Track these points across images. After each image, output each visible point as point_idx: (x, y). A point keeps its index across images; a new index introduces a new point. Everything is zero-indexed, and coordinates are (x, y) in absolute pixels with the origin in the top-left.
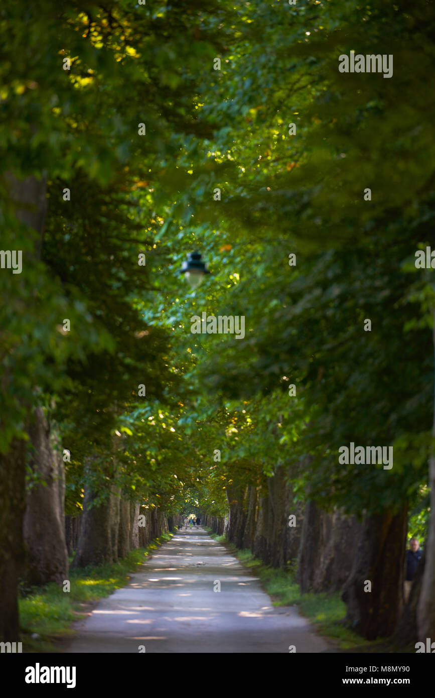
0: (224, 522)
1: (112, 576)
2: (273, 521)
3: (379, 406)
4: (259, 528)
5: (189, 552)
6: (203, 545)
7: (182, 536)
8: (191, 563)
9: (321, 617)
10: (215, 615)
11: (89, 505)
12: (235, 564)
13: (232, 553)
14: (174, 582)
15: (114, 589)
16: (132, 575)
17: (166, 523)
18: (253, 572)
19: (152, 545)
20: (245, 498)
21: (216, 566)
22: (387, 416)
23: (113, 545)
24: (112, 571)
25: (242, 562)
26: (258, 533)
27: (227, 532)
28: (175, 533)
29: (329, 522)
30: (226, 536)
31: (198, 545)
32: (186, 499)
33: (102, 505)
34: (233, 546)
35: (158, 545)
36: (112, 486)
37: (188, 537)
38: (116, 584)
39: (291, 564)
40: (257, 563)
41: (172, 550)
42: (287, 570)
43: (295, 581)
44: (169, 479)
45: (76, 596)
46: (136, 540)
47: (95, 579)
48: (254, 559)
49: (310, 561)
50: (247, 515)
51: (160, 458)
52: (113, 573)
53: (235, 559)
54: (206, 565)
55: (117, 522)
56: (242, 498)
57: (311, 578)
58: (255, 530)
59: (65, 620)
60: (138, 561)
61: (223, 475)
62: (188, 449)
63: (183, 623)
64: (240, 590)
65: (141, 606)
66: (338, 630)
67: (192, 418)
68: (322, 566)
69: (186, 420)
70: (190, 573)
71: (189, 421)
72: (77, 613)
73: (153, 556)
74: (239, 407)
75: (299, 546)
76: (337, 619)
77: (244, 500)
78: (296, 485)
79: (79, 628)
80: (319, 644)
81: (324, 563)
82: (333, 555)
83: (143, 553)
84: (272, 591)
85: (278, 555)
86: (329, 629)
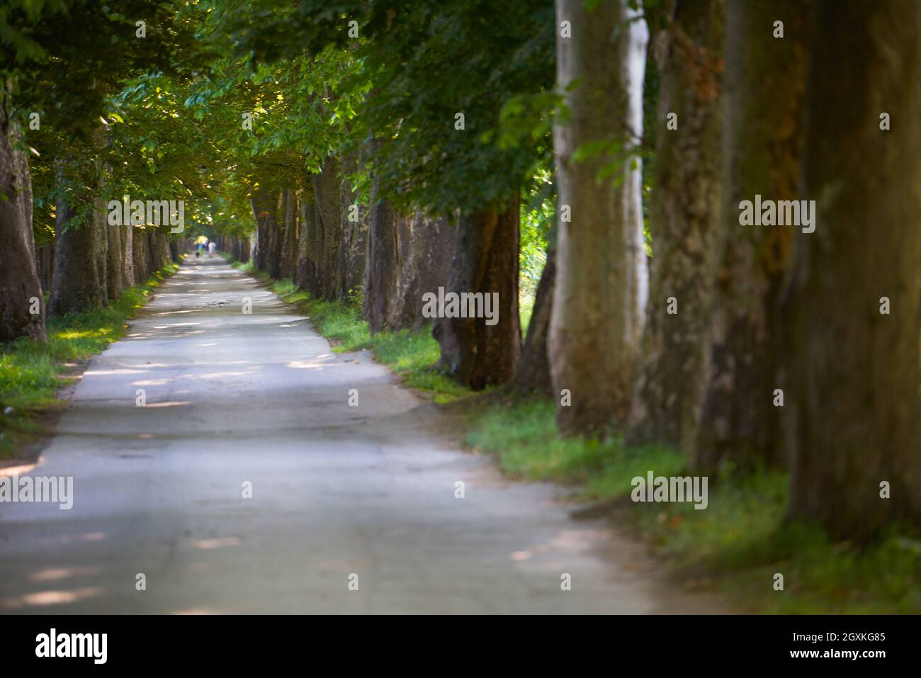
0: (250, 244)
1: (100, 326)
2: (323, 235)
3: (475, 60)
4: (303, 248)
5: (204, 287)
6: (222, 278)
7: (192, 267)
8: (210, 302)
9: (405, 362)
10: (260, 367)
11: (64, 227)
12: (272, 300)
13: (266, 285)
14: (190, 329)
15: (108, 343)
16: (131, 323)
17: (168, 251)
18: (299, 309)
19: (151, 281)
20: (279, 207)
22: (486, 73)
23: (101, 282)
24: (103, 318)
25: (282, 296)
26: (301, 256)
27: (255, 257)
28: (181, 263)
29: (405, 231)
30: (254, 264)
31: (216, 278)
32: (194, 214)
33: (82, 226)
34: (266, 276)
35: (160, 281)
36: (95, 199)
37: (200, 268)
38: (109, 335)
39: (353, 294)
40: (303, 296)
41: (180, 287)
42: (348, 303)
43: (360, 318)
44: (172, 186)
45: (61, 354)
46: (130, 274)
47: (78, 330)
48: (298, 292)
49: (381, 287)
50: (284, 230)
51: (160, 155)
52: (104, 321)
53: (270, 293)
54: (232, 304)
55: (105, 249)
56: (275, 207)
57: (384, 311)
58: (296, 250)
59: (46, 386)
60: (136, 303)
61: (246, 177)
62: (199, 140)
63: (211, 382)
64: (283, 334)
65: (149, 363)
66: (430, 379)
67: (204, 96)
68: (398, 293)
69: (195, 99)
70: (211, 316)
71: (199, 101)
72: (61, 376)
73: (155, 295)
74: (269, 77)
75: (364, 268)
76: (428, 363)
77: (278, 210)
78: (355, 182)
79: (68, 397)
80: (405, 400)
81: (402, 288)
82: (413, 277)
83: (141, 293)
84: (330, 333)
85: (333, 284)
86: (418, 378)
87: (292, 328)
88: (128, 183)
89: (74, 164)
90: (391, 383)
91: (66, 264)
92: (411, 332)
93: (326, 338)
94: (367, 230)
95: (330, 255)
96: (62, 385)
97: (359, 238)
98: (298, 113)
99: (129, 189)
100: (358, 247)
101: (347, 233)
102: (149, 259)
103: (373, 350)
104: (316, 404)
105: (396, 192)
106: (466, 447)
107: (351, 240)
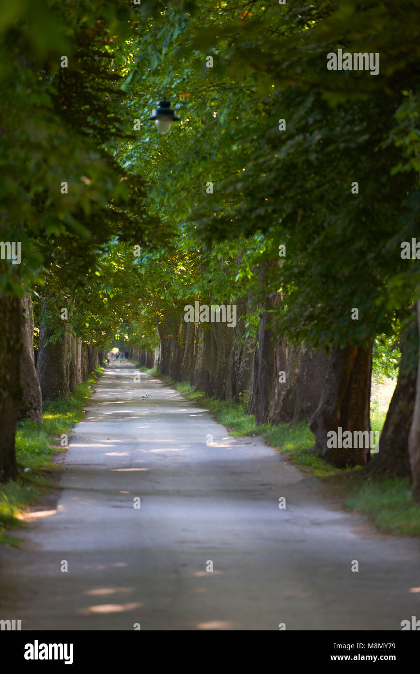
0: (154, 356)
1: (67, 411)
2: (216, 355)
3: (358, 245)
4: (199, 362)
5: (126, 385)
7: (112, 370)
8: (135, 395)
9: (289, 446)
10: (189, 446)
11: (45, 342)
12: (177, 396)
13: (168, 386)
14: (128, 415)
15: (75, 423)
16: (87, 409)
17: (98, 359)
18: (198, 404)
19: (91, 380)
20: (180, 332)
21: (160, 398)
23: (67, 381)
24: (69, 406)
25: (184, 394)
26: (197, 367)
27: (159, 365)
28: (105, 367)
29: (282, 355)
30: (158, 369)
32: (117, 333)
33: (58, 342)
34: (169, 379)
35: (95, 379)
36: (67, 324)
37: (118, 370)
38: (75, 417)
39: (242, 396)
40: (199, 395)
41: (110, 384)
42: (238, 401)
43: (247, 412)
44: (110, 315)
45: (51, 432)
46: (79, 374)
47: (53, 413)
48: (195, 391)
50: (184, 348)
51: (112, 296)
52: (70, 408)
53: (174, 391)
54: (150, 398)
55: (69, 358)
56: (177, 332)
57: (266, 409)
58: (194, 362)
59: (45, 453)
60: (85, 395)
61: (159, 311)
62: (139, 287)
63: (158, 455)
64: (193, 421)
65: (108, 439)
66: (309, 458)
67: (147, 258)
68: (276, 396)
69: (141, 260)
70: (139, 406)
71: (144, 261)
72: (54, 447)
73: (96, 390)
74: (193, 247)
75: (250, 378)
76: (306, 448)
77: (179, 334)
78: (248, 320)
79: (61, 461)
80: (293, 474)
81: (279, 394)
82: (289, 387)
83: (86, 387)
84: (227, 422)
85: (224, 387)
86: (300, 458)
87: (198, 417)
88: (90, 314)
89: (54, 300)
90: (281, 460)
91: (45, 367)
92: (291, 425)
93: (225, 426)
94: (253, 352)
95: (222, 368)
96: (56, 453)
97: (247, 358)
98: (211, 272)
99: (90, 318)
100: (245, 364)
101: (237, 354)
102: (88, 364)
103: (265, 435)
104: (233, 473)
105: (290, 331)
106: (345, 508)
107: (240, 359)
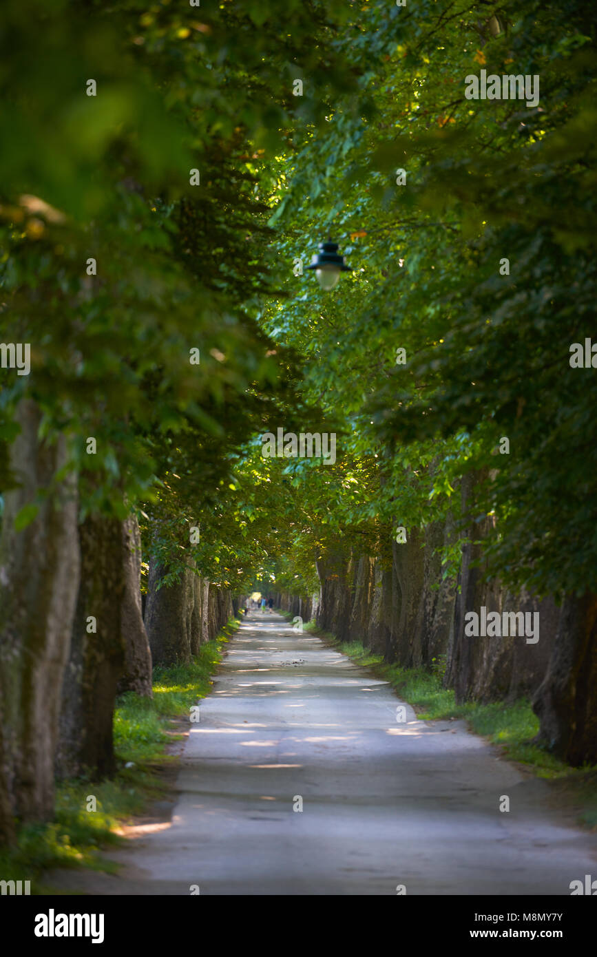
0: (311, 604)
1: (187, 681)
2: (400, 603)
4: (376, 612)
5: (271, 645)
6: (286, 636)
8: (284, 661)
9: (503, 735)
11: (157, 584)
12: (344, 662)
13: (334, 646)
14: (273, 688)
15: (198, 699)
16: (216, 679)
17: (232, 608)
18: (374, 673)
19: (221, 637)
20: (349, 571)
21: (320, 665)
23: (188, 639)
24: (190, 674)
25: (353, 659)
26: (373, 620)
27: (317, 617)
28: (241, 619)
30: (316, 623)
31: (281, 636)
32: (259, 572)
33: (175, 583)
34: (332, 638)
35: (228, 637)
36: (189, 558)
37: (260, 624)
38: (199, 690)
39: (436, 662)
40: (375, 660)
41: (248, 643)
42: (430, 670)
43: (443, 686)
44: (249, 546)
45: (165, 711)
46: (205, 630)
47: (166, 684)
48: (370, 655)
49: (469, 658)
50: (355, 594)
51: (252, 519)
52: (191, 677)
53: (340, 654)
54: (306, 664)
55: (191, 606)
56: (344, 571)
57: (471, 682)
58: (368, 614)
59: (156, 742)
60: (213, 659)
61: (319, 541)
62: (291, 506)
63: (317, 745)
64: (366, 698)
65: (246, 722)
66: (531, 752)
67: (303, 465)
68: (485, 664)
69: (295, 468)
70: (289, 676)
71: (299, 469)
72: (167, 732)
73: (228, 652)
74: (369, 450)
75: (447, 638)
76: (527, 737)
77: (348, 574)
78: (445, 555)
79: (178, 754)
80: (509, 773)
81: (489, 660)
82: (503, 651)
83: (214, 648)
84: (414, 699)
85: (411, 650)
86: (518, 752)
87: (374, 691)
88: (220, 545)
89: (169, 524)
90: (491, 755)
91: (157, 619)
92: (505, 704)
93: (411, 704)
94: (452, 601)
95: (408, 622)
96: (171, 742)
97: (443, 608)
98: (394, 486)
99: (221, 550)
100: (441, 617)
101: (430, 602)
102: (218, 614)
103: (468, 718)
104: (423, 773)
105: (505, 570)
106: (583, 824)
107: (434, 610)
